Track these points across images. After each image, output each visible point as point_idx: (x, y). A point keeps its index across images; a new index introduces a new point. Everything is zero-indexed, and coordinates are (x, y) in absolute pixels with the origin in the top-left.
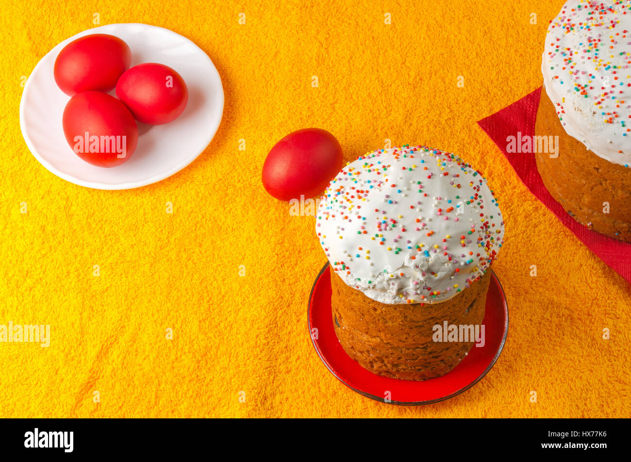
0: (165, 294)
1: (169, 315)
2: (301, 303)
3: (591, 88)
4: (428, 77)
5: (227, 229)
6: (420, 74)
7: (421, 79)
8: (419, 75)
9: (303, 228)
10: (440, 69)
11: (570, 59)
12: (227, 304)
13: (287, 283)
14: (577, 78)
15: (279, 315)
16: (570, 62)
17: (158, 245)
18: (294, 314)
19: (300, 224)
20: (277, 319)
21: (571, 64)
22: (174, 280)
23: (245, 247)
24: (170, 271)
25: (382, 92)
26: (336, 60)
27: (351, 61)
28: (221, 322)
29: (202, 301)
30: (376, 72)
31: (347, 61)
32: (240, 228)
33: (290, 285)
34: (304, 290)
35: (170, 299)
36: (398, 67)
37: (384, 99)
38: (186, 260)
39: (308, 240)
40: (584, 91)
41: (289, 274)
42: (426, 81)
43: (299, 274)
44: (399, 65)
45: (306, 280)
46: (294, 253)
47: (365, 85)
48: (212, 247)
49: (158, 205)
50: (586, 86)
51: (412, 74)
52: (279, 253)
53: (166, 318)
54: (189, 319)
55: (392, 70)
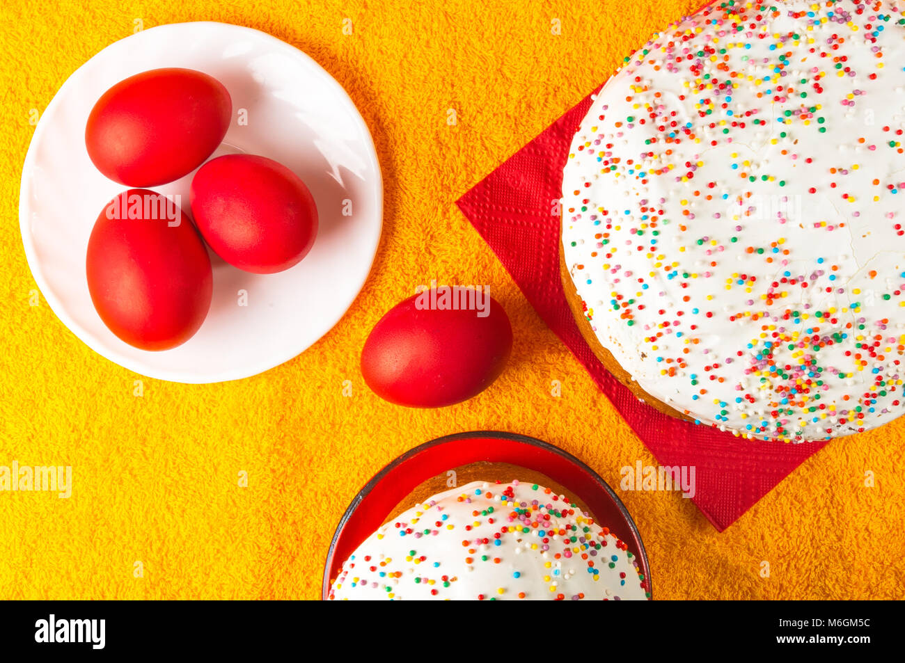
0: (86, 534)
1: (96, 573)
2: (314, 554)
3: (641, 307)
4: (542, 101)
5: (188, 412)
6: (529, 95)
7: (529, 106)
8: (525, 96)
9: (316, 415)
10: (563, 84)
11: (607, 235)
12: (191, 555)
13: (290, 521)
14: (617, 281)
15: (277, 577)
16: (607, 242)
17: (72, 440)
18: (301, 575)
19: (311, 407)
20: (274, 586)
21: (607, 249)
22: (101, 506)
23: (218, 449)
24: (92, 489)
25: (459, 133)
26: (379, 62)
27: (405, 64)
28: (181, 589)
29: (149, 549)
30: (450, 89)
31: (398, 63)
32: (210, 411)
33: (294, 523)
34: (319, 531)
35: (95, 542)
36: (489, 78)
37: (462, 147)
38: (120, 469)
39: (324, 437)
40: (628, 312)
41: (293, 504)
42: (538, 110)
43: (309, 504)
44: (492, 76)
45: (323, 512)
46: (302, 464)
47: (430, 116)
48: (164, 445)
49: (69, 362)
50: (632, 301)
51: (515, 95)
52: (275, 468)
53: (91, 579)
54: (128, 582)
55: (478, 85)
